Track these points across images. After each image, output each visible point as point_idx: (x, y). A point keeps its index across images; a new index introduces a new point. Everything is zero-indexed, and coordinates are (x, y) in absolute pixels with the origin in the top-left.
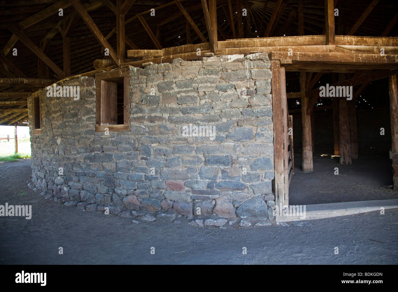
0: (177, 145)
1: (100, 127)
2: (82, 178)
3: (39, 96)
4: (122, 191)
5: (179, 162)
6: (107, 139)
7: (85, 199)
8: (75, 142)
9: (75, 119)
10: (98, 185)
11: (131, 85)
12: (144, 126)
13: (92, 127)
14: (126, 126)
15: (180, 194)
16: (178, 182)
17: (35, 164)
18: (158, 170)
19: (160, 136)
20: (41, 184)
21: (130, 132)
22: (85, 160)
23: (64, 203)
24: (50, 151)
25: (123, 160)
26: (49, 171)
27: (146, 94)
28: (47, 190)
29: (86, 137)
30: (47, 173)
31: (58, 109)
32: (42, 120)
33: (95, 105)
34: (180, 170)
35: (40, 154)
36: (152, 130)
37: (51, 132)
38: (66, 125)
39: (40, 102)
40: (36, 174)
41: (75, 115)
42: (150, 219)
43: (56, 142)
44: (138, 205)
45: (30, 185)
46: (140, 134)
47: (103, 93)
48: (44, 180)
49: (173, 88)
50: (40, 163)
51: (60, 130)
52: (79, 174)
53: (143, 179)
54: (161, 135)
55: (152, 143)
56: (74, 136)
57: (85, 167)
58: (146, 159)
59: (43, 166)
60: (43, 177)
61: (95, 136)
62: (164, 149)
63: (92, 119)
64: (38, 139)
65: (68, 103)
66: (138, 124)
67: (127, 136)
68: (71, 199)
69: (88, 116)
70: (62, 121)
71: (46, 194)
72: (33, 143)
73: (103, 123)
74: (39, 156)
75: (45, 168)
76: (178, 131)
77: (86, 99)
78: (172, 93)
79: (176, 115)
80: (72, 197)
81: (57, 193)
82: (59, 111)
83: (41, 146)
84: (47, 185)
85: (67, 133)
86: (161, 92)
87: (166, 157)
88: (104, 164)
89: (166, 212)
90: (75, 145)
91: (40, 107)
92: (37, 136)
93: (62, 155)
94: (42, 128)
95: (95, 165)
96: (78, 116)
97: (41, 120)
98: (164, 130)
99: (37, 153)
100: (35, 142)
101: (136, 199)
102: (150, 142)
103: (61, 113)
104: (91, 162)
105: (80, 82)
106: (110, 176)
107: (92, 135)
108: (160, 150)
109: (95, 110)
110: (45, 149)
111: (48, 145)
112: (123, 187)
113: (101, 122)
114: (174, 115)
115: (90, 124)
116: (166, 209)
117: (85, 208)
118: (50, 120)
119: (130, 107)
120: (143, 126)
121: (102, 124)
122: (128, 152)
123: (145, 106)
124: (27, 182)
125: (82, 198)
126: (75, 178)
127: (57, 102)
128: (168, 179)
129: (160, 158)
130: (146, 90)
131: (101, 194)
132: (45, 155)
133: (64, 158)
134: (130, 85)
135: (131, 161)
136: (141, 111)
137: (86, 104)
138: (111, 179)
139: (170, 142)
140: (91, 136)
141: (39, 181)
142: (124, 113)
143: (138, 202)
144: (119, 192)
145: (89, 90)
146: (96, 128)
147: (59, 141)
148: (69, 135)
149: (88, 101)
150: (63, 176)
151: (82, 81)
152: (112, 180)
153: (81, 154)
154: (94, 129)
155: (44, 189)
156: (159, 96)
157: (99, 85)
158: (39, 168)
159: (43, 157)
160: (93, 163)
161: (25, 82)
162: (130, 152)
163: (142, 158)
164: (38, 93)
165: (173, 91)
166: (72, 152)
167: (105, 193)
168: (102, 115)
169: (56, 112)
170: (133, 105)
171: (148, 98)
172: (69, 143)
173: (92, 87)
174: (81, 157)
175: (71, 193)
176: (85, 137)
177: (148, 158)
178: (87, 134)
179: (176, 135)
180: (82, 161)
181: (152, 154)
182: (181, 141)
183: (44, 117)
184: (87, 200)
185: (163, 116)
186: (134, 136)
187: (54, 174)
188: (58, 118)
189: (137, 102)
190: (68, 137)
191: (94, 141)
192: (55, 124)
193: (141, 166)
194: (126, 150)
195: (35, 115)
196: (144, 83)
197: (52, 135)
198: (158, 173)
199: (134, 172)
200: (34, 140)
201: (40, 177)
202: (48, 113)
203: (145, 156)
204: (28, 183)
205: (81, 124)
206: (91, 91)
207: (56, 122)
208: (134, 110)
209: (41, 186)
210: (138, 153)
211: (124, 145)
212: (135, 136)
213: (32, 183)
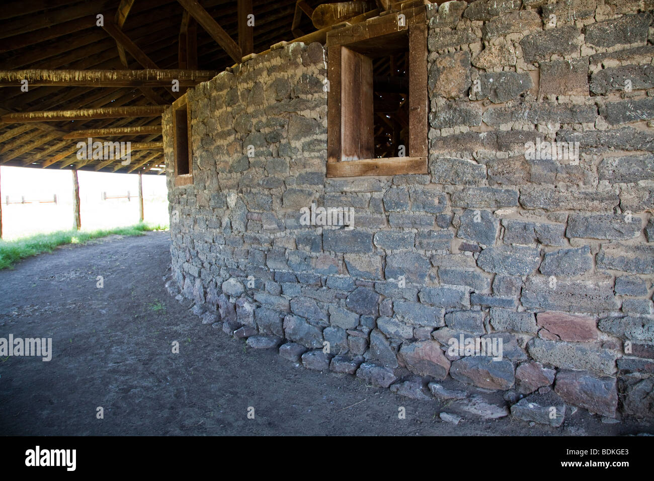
0: (581, 214)
1: (338, 165)
2: (290, 288)
3: (186, 105)
4: (399, 329)
5: (585, 261)
6: (360, 195)
7: (298, 337)
8: (272, 202)
9: (272, 148)
10: (333, 308)
11: (433, 49)
12: (474, 159)
13: (318, 165)
14: (416, 162)
15: (583, 351)
16: (577, 317)
17: (180, 247)
18: (514, 282)
19: (525, 187)
20: (193, 289)
21: (428, 177)
22: (297, 246)
23: (246, 338)
24: (211, 221)
25: (405, 250)
26: (209, 263)
27: (481, 72)
28: (205, 302)
29: (302, 191)
30: (204, 267)
31: (230, 127)
32: (193, 154)
33: (326, 110)
34: (590, 284)
35: (190, 227)
36: (500, 170)
37: (215, 181)
38: (249, 162)
39: (189, 116)
40: (181, 267)
41: (274, 138)
42: (489, 412)
43: (226, 201)
44: (446, 368)
45: (169, 286)
46: (462, 180)
47: (345, 78)
48: (198, 282)
49: (574, 47)
50: (190, 246)
51: (234, 175)
52: (281, 277)
53: (466, 303)
54: (529, 184)
55: (499, 207)
56: (270, 189)
57: (298, 262)
58: (473, 249)
59: (196, 252)
60: (197, 275)
61: (325, 187)
62: (538, 225)
63: (319, 145)
64: (185, 196)
65: (255, 111)
66: (454, 154)
67: (419, 188)
68: (261, 331)
69: (308, 139)
70: (241, 155)
71: (203, 313)
72: (173, 204)
73: (347, 155)
74: (187, 231)
75: (199, 256)
76: (590, 173)
77: (303, 96)
78: (574, 60)
79: (584, 125)
80: (264, 328)
81: (228, 312)
82: (234, 131)
83: (190, 209)
84: (205, 293)
85: (252, 180)
86: (532, 63)
87: (541, 246)
88: (350, 257)
89: (533, 395)
90: (273, 210)
91: (189, 129)
92: (182, 189)
93: (240, 232)
94: (194, 172)
95: (325, 257)
96: (282, 140)
97: (190, 155)
98: (543, 171)
99: (183, 225)
100: (179, 203)
101: (439, 350)
102: (494, 203)
103: (239, 136)
104: (313, 251)
105: (287, 56)
106: (364, 288)
107: (317, 184)
108: (525, 227)
109: (325, 123)
110: (200, 216)
111: (207, 208)
112: (403, 317)
113: (342, 152)
114: (577, 126)
115: (312, 158)
116: (533, 389)
117: (300, 360)
118: (212, 154)
119: (430, 109)
120: (469, 161)
121: (344, 158)
122: (422, 229)
123: (478, 105)
124: (164, 278)
125: (290, 334)
126: (271, 286)
127: (229, 112)
128: (545, 306)
129: (523, 248)
130: (482, 60)
131: (338, 330)
132: (200, 229)
133: (245, 240)
134: (429, 52)
135: (429, 254)
136: (467, 118)
137: (301, 110)
138: (367, 297)
139: (561, 204)
140: (316, 187)
141: (187, 281)
142: (410, 127)
143: (446, 361)
144: (392, 329)
145: (310, 74)
146: (328, 167)
147: (232, 199)
148: (259, 185)
149: (308, 101)
150: (242, 279)
151: (290, 54)
152: (371, 298)
153: (288, 231)
154: (324, 170)
155: (197, 299)
156: (527, 75)
157: (335, 59)
158: (188, 255)
159: (196, 234)
160: (318, 254)
161: (158, 77)
162: (426, 230)
163: (464, 248)
164: (184, 98)
165: (575, 55)
166: (265, 227)
167: (351, 329)
168: (345, 136)
169: (224, 135)
170: (439, 104)
171: (491, 80)
172: (258, 205)
173: (318, 67)
174: (289, 239)
175: (260, 318)
176: (298, 190)
177: (484, 247)
178: (303, 183)
179: (581, 184)
180: (291, 246)
181: (496, 235)
182: (596, 203)
183: (198, 149)
184: (301, 339)
185: (540, 131)
186: (441, 186)
187: (222, 272)
188: (230, 147)
189: (453, 94)
190: (254, 190)
191: (324, 199)
192: (223, 162)
193: (459, 269)
194: (415, 223)
195: (178, 147)
196: (474, 41)
197: (215, 186)
198: (514, 288)
199: (436, 281)
200: (177, 197)
201: (190, 275)
202: (207, 139)
203: (473, 243)
204: (165, 283)
205: (288, 159)
206: (314, 75)
207: (226, 158)
208: (442, 116)
209: (192, 293)
210: (452, 232)
211: (409, 211)
212: (444, 188)
213: (173, 284)
